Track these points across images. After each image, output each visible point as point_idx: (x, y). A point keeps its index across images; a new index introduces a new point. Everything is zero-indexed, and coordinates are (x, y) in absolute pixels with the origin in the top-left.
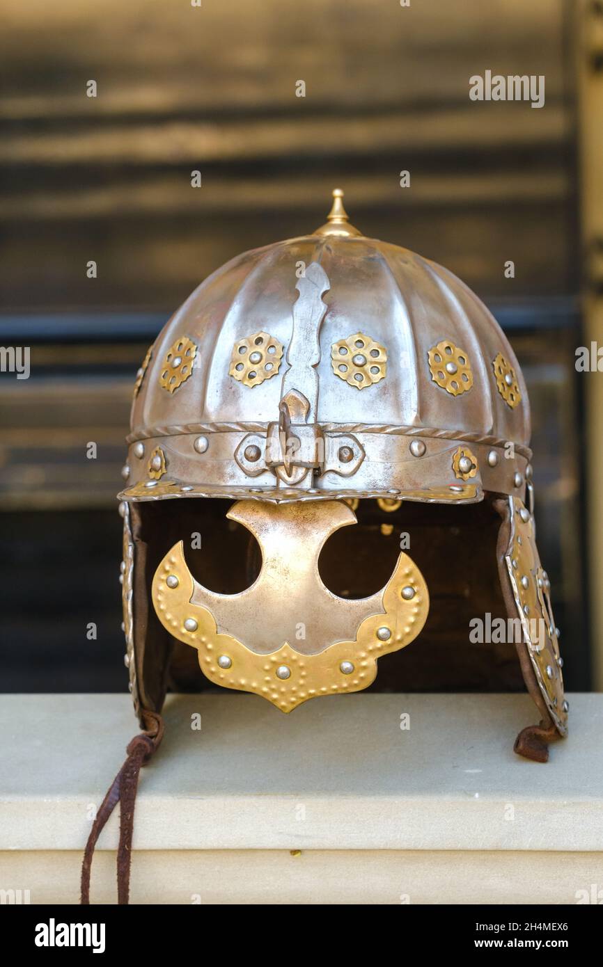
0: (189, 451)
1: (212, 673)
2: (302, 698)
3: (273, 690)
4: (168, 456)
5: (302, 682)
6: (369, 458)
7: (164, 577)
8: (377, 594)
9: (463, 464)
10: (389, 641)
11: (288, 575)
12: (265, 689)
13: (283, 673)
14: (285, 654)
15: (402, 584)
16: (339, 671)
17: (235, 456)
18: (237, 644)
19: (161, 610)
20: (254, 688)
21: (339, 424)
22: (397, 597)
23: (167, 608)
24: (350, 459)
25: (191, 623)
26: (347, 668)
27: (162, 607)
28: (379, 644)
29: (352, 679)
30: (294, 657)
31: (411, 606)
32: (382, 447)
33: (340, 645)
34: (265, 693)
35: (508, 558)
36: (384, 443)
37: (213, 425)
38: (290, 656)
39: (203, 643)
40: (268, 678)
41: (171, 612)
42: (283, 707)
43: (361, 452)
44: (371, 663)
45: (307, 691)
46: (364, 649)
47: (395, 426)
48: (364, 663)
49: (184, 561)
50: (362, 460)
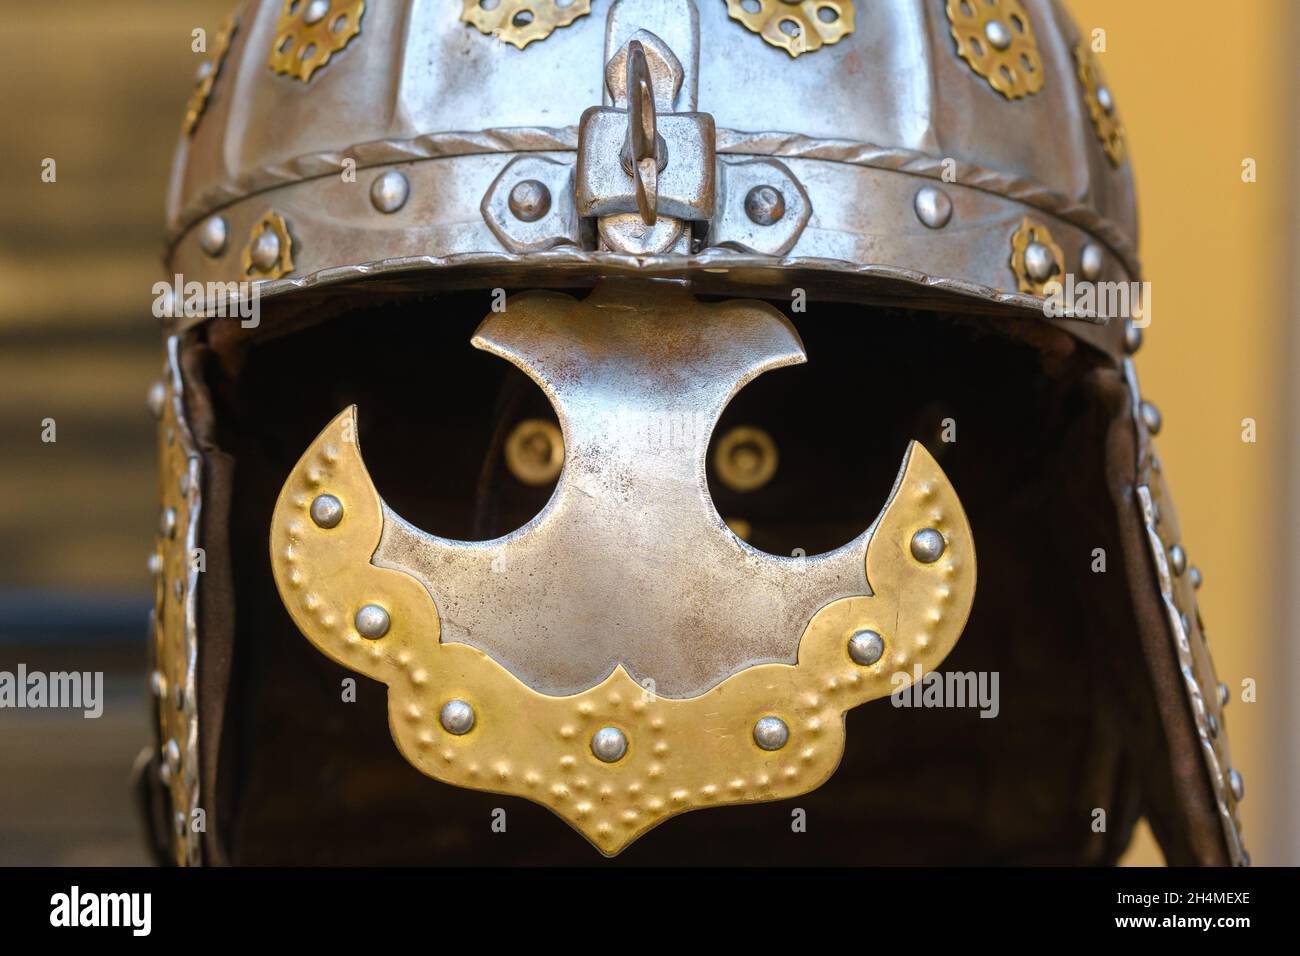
0: (357, 210)
1: (424, 747)
2: (654, 812)
3: (580, 791)
4: (300, 233)
5: (655, 768)
6: (818, 221)
7: (305, 500)
8: (853, 545)
9: (1036, 259)
10: (876, 668)
11: (630, 492)
12: (560, 788)
13: (608, 745)
14: (615, 696)
15: (914, 520)
16: (750, 741)
17: (483, 209)
18: (492, 668)
19: (294, 586)
20: (532, 786)
21: (745, 133)
22: (900, 555)
23: (311, 581)
24: (777, 216)
25: (374, 618)
26: (771, 735)
27: (297, 577)
28: (852, 672)
29: (784, 764)
30: (640, 703)
31: (934, 581)
32: (850, 197)
33: (757, 674)
34: (559, 798)
35: (1143, 492)
36: (854, 186)
37: (423, 140)
38: (627, 699)
39: (402, 668)
40: (568, 759)
41: (319, 591)
42: (604, 836)
43: (801, 201)
44: (832, 720)
45: (666, 795)
46: (815, 684)
47: (881, 148)
48: (813, 723)
49: (360, 459)
50: (804, 224)
